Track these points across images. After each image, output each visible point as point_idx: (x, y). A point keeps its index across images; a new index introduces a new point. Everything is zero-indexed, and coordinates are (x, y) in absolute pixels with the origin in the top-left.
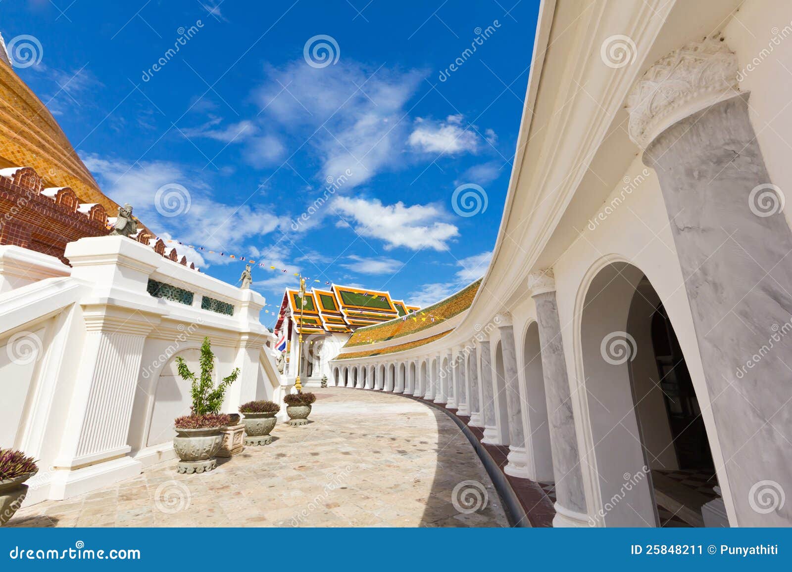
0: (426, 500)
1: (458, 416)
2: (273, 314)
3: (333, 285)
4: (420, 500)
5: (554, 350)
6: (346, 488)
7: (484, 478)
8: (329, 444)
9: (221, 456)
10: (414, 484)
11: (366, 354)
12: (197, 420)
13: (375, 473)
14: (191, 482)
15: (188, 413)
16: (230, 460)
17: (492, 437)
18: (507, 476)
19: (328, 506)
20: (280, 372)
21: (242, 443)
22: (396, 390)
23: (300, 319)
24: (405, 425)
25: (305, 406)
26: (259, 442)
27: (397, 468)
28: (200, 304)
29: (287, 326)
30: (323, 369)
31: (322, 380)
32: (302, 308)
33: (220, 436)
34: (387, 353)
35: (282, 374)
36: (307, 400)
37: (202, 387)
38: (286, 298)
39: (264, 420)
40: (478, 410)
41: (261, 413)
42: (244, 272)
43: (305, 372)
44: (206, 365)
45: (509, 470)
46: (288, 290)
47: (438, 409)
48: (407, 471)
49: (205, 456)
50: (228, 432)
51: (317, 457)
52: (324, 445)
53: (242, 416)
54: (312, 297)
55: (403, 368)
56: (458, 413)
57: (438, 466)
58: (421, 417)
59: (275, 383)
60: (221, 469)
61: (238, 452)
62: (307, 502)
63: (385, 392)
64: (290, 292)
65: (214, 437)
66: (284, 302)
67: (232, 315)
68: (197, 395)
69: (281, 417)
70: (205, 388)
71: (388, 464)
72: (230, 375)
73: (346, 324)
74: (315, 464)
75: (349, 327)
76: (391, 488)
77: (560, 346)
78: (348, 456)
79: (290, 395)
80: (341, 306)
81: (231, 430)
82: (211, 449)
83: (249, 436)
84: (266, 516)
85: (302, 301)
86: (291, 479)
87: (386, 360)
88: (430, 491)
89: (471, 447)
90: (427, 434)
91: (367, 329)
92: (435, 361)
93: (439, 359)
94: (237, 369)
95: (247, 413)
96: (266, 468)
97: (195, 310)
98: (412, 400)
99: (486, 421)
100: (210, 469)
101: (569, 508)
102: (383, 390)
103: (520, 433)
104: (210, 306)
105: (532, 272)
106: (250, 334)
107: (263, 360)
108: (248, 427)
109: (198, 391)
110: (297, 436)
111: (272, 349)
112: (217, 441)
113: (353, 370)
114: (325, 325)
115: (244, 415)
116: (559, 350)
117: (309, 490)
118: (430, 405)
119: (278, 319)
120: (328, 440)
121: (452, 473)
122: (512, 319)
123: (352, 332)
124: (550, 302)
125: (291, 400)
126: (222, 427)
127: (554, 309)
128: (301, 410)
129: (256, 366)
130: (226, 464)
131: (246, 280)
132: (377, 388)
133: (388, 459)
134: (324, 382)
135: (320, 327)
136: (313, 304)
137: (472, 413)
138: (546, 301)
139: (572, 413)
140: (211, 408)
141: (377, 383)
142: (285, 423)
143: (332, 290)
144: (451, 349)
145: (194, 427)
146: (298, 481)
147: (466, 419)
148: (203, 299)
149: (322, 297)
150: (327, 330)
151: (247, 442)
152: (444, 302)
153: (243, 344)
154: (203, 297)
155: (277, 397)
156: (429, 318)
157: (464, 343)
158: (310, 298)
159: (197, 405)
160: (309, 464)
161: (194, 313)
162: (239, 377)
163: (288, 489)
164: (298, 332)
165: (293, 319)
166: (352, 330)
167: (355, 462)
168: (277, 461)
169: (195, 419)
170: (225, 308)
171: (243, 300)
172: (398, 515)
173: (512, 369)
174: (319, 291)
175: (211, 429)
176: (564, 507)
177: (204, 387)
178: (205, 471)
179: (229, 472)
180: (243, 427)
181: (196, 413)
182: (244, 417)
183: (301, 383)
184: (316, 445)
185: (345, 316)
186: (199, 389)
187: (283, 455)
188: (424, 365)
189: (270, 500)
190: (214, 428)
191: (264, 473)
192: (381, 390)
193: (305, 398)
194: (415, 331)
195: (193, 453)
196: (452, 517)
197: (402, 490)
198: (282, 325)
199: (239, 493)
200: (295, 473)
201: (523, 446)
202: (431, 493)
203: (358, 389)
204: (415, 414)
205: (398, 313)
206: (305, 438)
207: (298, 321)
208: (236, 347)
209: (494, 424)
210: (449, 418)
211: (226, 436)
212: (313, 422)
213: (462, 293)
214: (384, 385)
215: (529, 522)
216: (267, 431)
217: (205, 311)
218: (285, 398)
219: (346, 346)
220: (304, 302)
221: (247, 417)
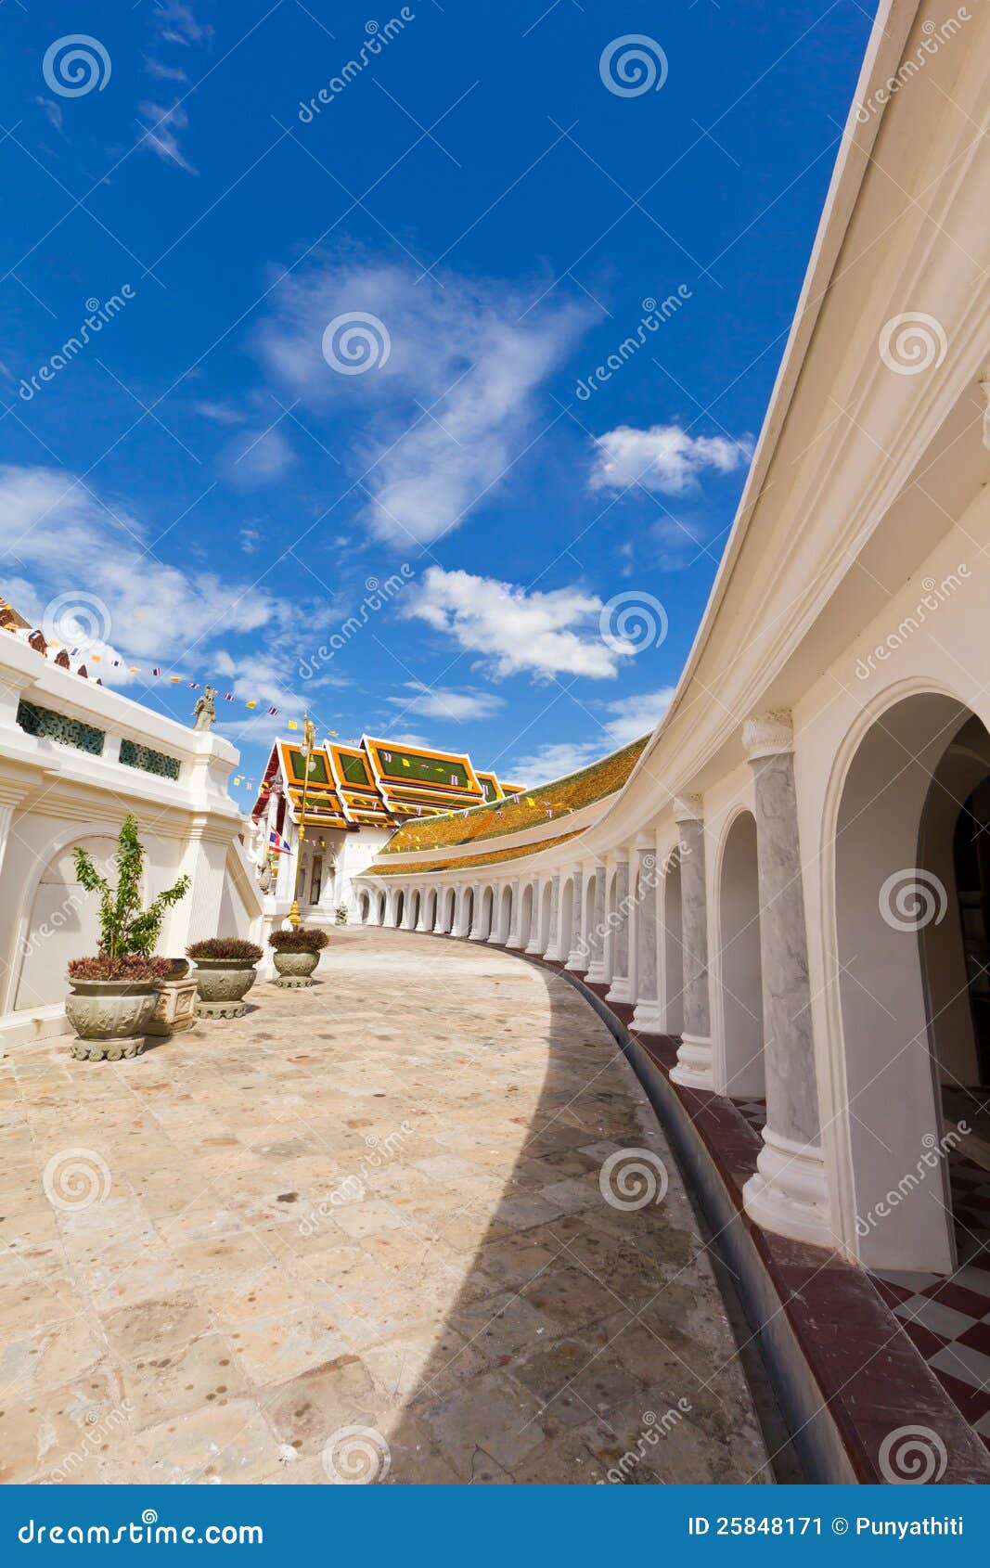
0: (529, 1121)
1: (587, 984)
2: (249, 786)
3: (365, 737)
4: (516, 1120)
5: (782, 860)
6: (383, 1096)
7: (634, 1089)
8: (351, 1021)
9: (152, 1032)
10: (507, 1093)
11: (422, 867)
12: (111, 966)
13: (437, 1073)
14: (97, 1074)
15: (93, 952)
16: (168, 1041)
17: (649, 1019)
18: (675, 1086)
19: (351, 1124)
20: (263, 890)
21: (191, 1011)
22: (475, 935)
23: (301, 799)
24: (491, 994)
25: (307, 952)
26: (223, 1012)
27: (477, 1067)
28: (117, 753)
29: (276, 809)
30: (339, 892)
31: (338, 911)
32: (306, 778)
33: (152, 997)
34: (460, 867)
35: (267, 894)
36: (312, 942)
37: (120, 905)
38: (275, 756)
39: (233, 972)
40: (625, 974)
41: (228, 960)
42: (201, 698)
43: (307, 895)
44: (128, 867)
45: (678, 1075)
46: (279, 742)
47: (552, 970)
48: (494, 1071)
49: (123, 1030)
50: (166, 991)
51: (330, 1043)
52: (343, 1022)
53: (192, 965)
54: (325, 758)
55: (490, 895)
56: (587, 979)
57: (550, 1066)
58: (522, 982)
59: (252, 910)
60: (152, 1055)
61: (184, 1027)
62: (312, 1115)
63: (454, 938)
64: (284, 747)
65: (142, 998)
66: (271, 764)
67: (176, 779)
68: (112, 920)
69: (264, 971)
70: (126, 908)
71: (460, 1058)
72: (173, 887)
73: (386, 811)
74: (326, 1053)
75: (391, 816)
76: (466, 1099)
77: (793, 852)
78: (386, 1043)
79: (280, 933)
80: (378, 778)
81: (171, 988)
82: (136, 1019)
83: (203, 1000)
84: (239, 1136)
85: (307, 763)
86: (284, 1077)
87: (459, 880)
88: (536, 1107)
89: (610, 1037)
90: (532, 1012)
91: (425, 822)
92: (549, 885)
93: (558, 880)
94: (186, 878)
95: (202, 960)
96: (236, 1056)
97: (105, 765)
98: (504, 953)
99: (641, 990)
100: (133, 1054)
101: (788, 1137)
102: (451, 934)
103: (703, 1011)
104: (136, 759)
105: (752, 715)
106: (210, 815)
107: (233, 867)
108: (203, 986)
109: (112, 913)
110: (292, 1006)
111: (247, 848)
112: (148, 1004)
113: (395, 895)
114: (346, 811)
115: (196, 962)
116: (792, 859)
117: (317, 1096)
118: (536, 963)
119: (259, 795)
120: (351, 1015)
121: (576, 1078)
122: (702, 808)
123: (398, 827)
124: (782, 772)
125: (281, 941)
126: (158, 979)
127: (788, 785)
128: (301, 960)
129: (219, 875)
130: (162, 1048)
131: (203, 714)
132: (439, 929)
133: (460, 1050)
134: (341, 915)
135: (336, 814)
136: (326, 773)
137: (614, 978)
138: (774, 770)
139: (807, 972)
140: (138, 945)
141: (440, 921)
142: (270, 982)
143: (363, 746)
144: (580, 864)
145: (105, 978)
146: (296, 1080)
147: (603, 989)
148: (122, 745)
149: (344, 758)
150: (350, 820)
151: (200, 1011)
152: (572, 777)
153: (197, 833)
154: (123, 740)
155: (257, 933)
156: (543, 807)
157: (605, 852)
158: (320, 759)
159: (110, 939)
160: (317, 1054)
161: (105, 769)
162: (189, 893)
163: (277, 1093)
164: (296, 821)
165: (287, 796)
166: (397, 823)
167: (402, 1052)
168: (256, 1045)
169: (107, 963)
170: (163, 764)
171: (197, 752)
172: (478, 1143)
173: (696, 897)
174: (339, 748)
175: (135, 982)
176: (781, 1135)
177: (123, 906)
178: (123, 1057)
179: (170, 1060)
180: (196, 984)
181: (108, 953)
182: (196, 966)
183: (299, 915)
184: (327, 1022)
185: (386, 796)
186: (114, 910)
187: (267, 1037)
188: (529, 892)
189: (244, 1110)
190: (142, 982)
191: (235, 1065)
192: (447, 934)
193: (309, 939)
194: (515, 829)
195: (101, 1025)
196: (574, 1149)
197: (485, 1104)
198: (267, 807)
199: (187, 1097)
200: (290, 1067)
201: (707, 1034)
202: (537, 1110)
203: (404, 930)
204: (508, 977)
205: (484, 796)
206: (308, 1009)
207: (297, 801)
208: (182, 839)
209: (655, 998)
210: (572, 987)
211: (163, 997)
212: (320, 982)
213: (607, 763)
214: (452, 925)
215: (713, 1162)
216: (238, 993)
217: (126, 768)
218: (271, 937)
219: (384, 851)
220: (311, 766)
221: (202, 966)
